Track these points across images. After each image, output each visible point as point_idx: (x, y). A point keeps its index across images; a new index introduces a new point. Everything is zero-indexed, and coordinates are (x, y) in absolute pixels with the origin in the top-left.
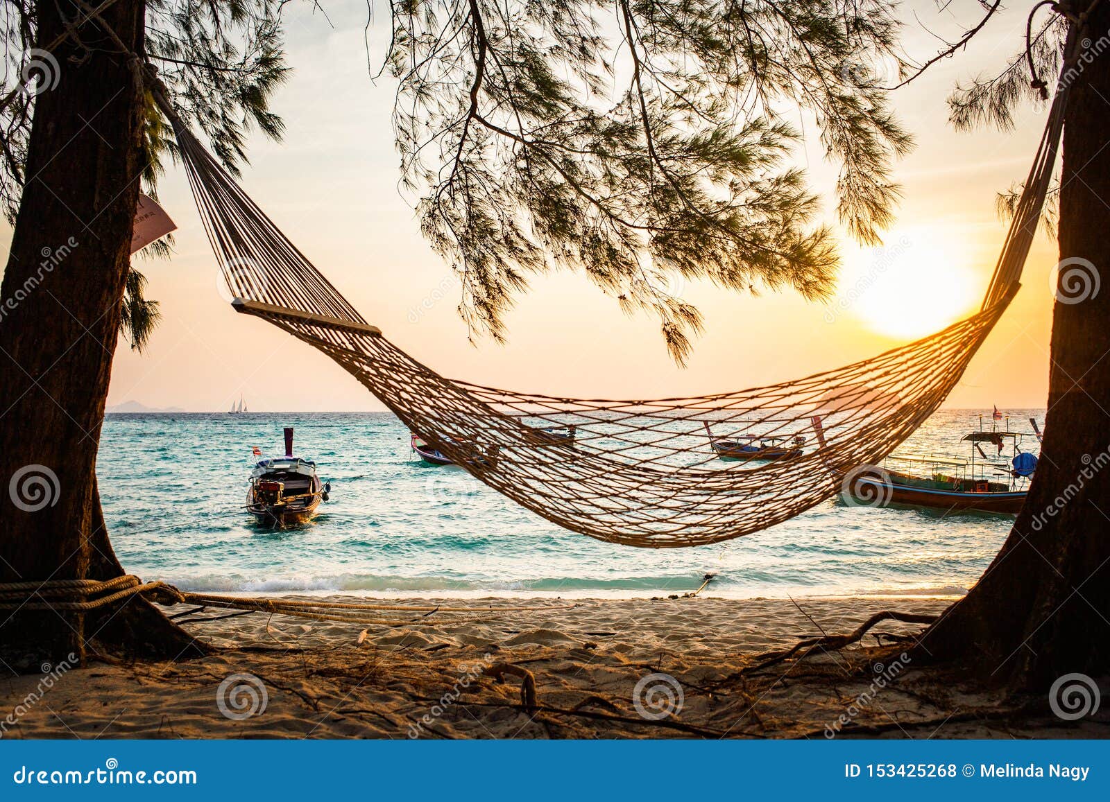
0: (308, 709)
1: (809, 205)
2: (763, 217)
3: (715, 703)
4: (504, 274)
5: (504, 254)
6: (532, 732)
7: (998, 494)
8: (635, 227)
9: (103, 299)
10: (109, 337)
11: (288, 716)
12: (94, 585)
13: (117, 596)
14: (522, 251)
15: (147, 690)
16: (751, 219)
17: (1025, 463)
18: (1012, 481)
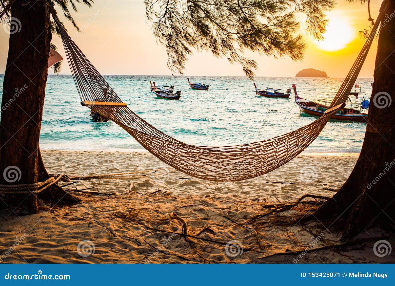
0: (112, 236)
1: (296, 26)
2: (279, 30)
3: (247, 232)
4: (184, 49)
5: (184, 41)
6: (185, 246)
7: (356, 115)
8: (232, 33)
9: (39, 89)
10: (41, 101)
11: (105, 240)
12: (40, 184)
13: (48, 186)
14: (190, 40)
15: (59, 224)
16: (275, 29)
17: (366, 104)
18: (361, 110)
